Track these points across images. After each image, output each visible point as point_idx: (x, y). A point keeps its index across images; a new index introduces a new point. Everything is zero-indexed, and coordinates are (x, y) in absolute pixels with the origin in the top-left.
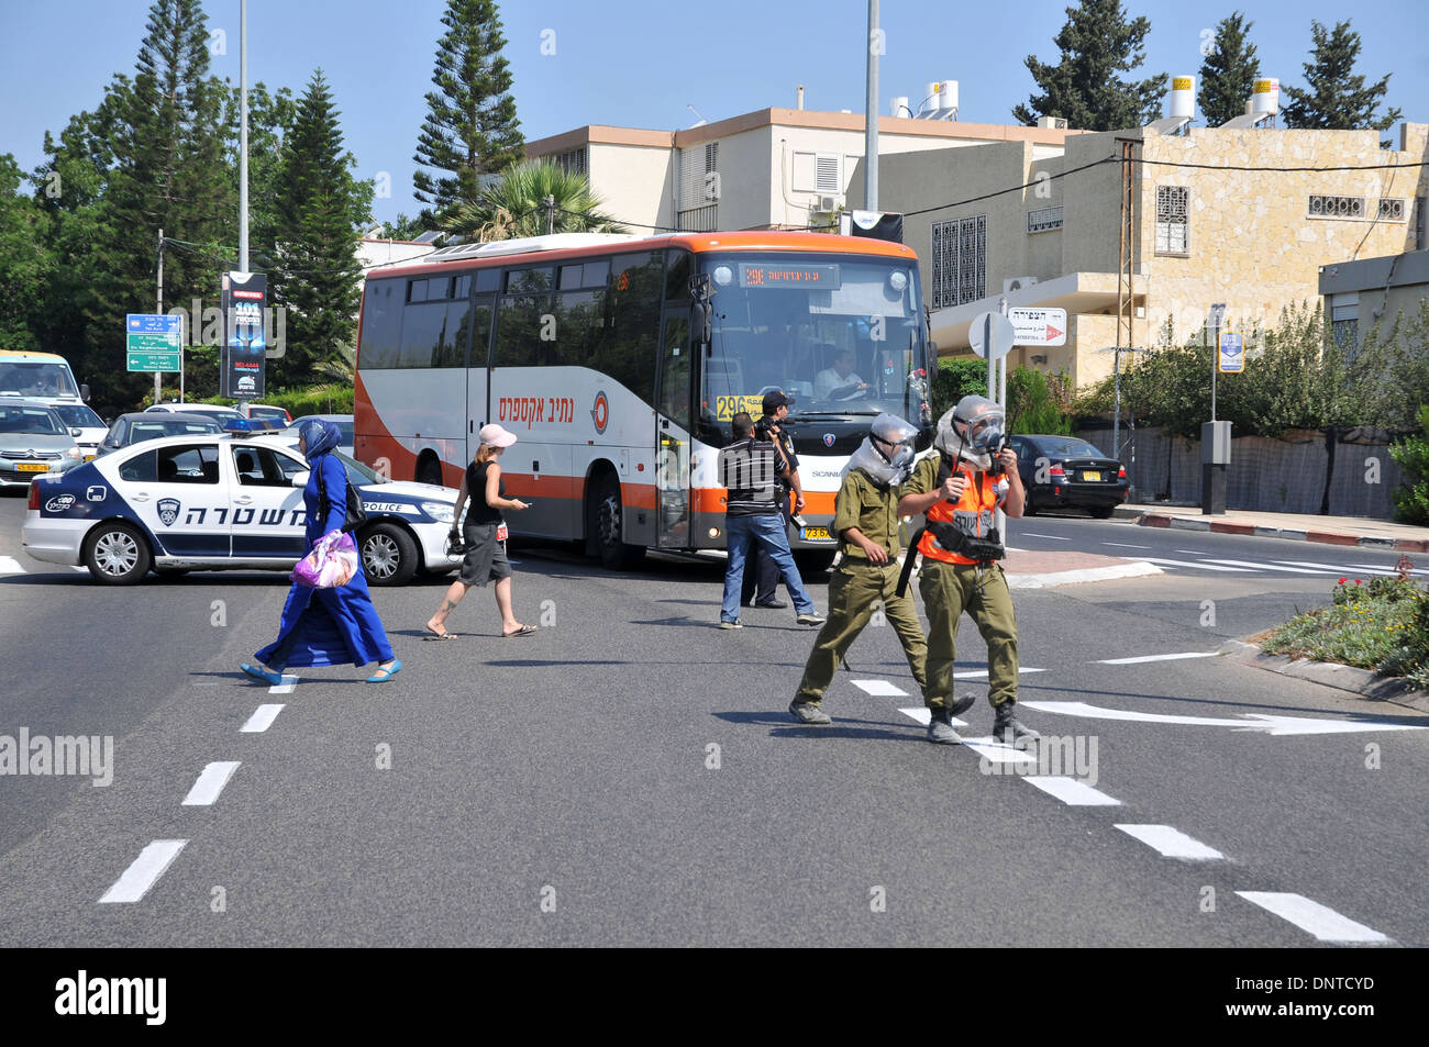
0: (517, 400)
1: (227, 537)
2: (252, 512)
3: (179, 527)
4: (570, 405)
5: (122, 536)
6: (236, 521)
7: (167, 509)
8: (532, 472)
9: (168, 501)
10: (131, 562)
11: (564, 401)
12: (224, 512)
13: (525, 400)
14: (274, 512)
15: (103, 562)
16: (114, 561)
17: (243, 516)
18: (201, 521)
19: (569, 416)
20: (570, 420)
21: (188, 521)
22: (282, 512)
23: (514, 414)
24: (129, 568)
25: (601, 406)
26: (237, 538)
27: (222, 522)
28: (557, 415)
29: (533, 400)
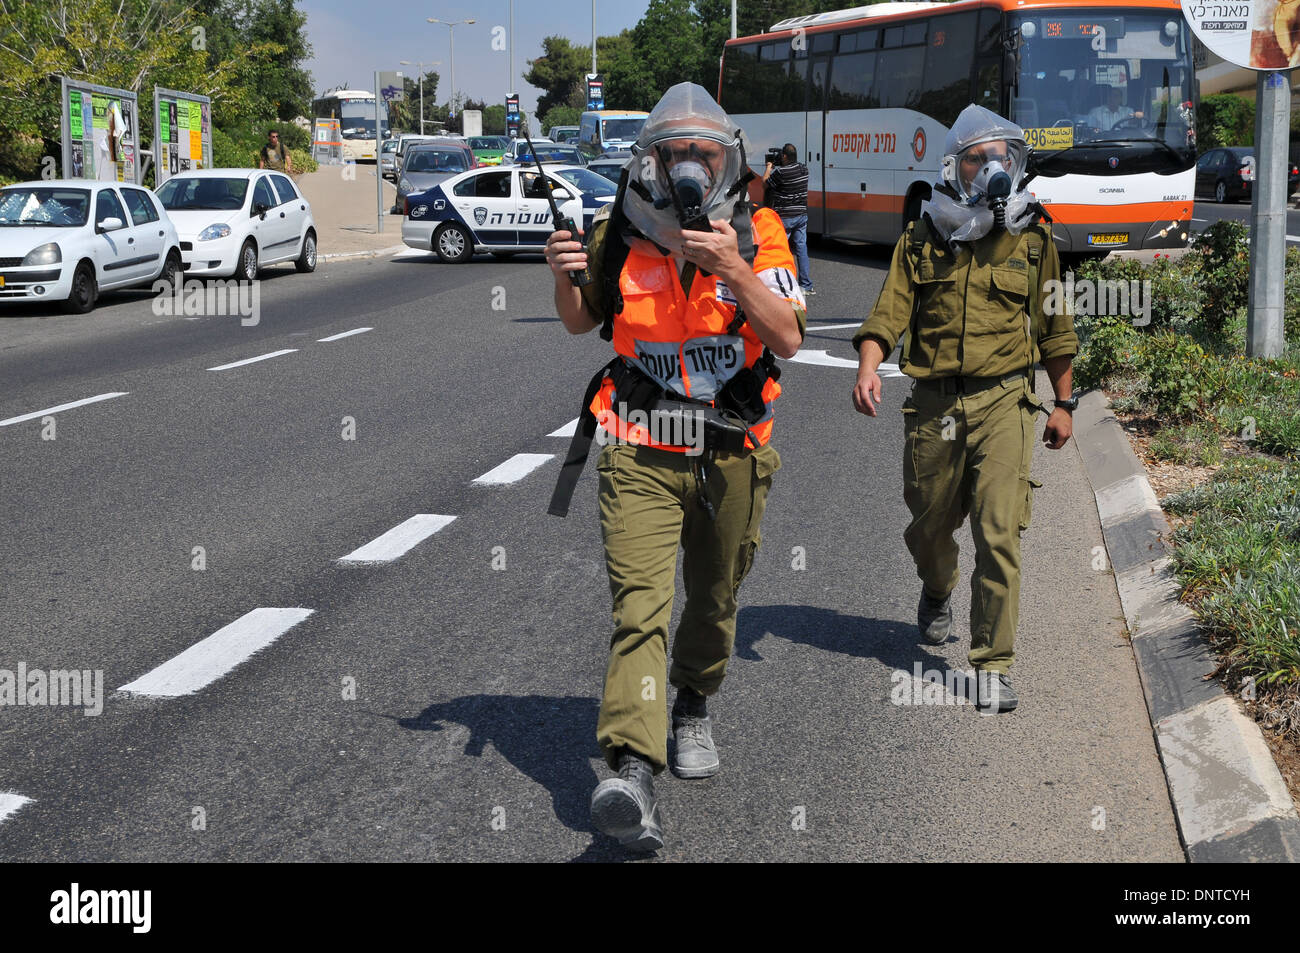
0: (848, 136)
1: (515, 232)
2: (529, 215)
3: (487, 226)
4: (892, 139)
5: (455, 232)
6: (520, 222)
7: (480, 214)
8: (860, 192)
9: (481, 209)
10: (460, 249)
11: (888, 136)
12: (513, 215)
13: (854, 136)
14: (542, 215)
15: (444, 248)
16: (450, 247)
17: (524, 219)
18: (499, 222)
19: (892, 147)
20: (893, 151)
21: (492, 222)
22: (547, 216)
23: (846, 147)
24: (459, 252)
25: (920, 140)
26: (521, 233)
27: (512, 222)
28: (882, 147)
29: (861, 136)
